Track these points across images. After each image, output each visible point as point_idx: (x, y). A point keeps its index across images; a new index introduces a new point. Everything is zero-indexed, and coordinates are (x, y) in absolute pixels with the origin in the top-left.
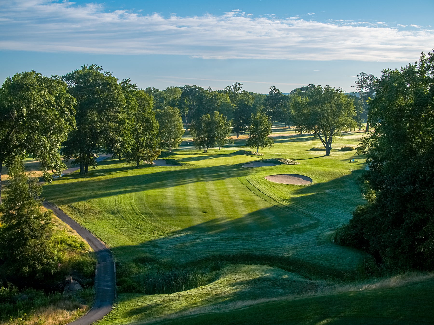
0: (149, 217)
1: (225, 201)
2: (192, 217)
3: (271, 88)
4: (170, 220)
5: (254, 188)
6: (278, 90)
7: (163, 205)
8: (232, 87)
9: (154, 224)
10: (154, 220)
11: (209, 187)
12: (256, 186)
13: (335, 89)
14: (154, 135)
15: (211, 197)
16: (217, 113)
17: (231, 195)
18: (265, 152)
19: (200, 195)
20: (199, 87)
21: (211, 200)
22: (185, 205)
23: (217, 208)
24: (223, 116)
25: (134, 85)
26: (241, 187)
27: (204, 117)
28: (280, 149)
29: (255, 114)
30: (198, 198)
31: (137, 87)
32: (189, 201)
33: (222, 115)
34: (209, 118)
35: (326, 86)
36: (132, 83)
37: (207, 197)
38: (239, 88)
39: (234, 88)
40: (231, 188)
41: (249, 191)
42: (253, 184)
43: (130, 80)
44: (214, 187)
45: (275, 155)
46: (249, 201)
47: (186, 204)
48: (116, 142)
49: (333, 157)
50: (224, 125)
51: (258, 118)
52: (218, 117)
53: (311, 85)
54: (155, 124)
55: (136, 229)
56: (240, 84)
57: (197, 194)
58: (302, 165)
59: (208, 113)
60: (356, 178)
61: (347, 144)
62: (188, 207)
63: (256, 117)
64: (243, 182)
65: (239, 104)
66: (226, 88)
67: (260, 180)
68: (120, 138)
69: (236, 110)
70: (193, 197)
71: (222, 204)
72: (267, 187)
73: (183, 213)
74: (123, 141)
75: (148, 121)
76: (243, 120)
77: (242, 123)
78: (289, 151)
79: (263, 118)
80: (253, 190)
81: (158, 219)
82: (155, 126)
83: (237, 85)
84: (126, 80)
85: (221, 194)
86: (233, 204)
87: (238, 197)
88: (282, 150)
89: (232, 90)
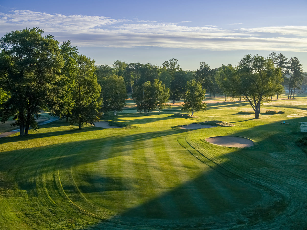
0: (70, 192)
1: (165, 168)
2: (124, 192)
3: (201, 63)
4: (97, 197)
5: (196, 152)
6: (207, 65)
7: (92, 175)
8: (169, 62)
9: (74, 203)
10: (75, 197)
11: (147, 151)
12: (197, 149)
13: (264, 58)
14: (96, 98)
15: (149, 164)
16: (157, 81)
17: (172, 161)
18: (199, 115)
19: (136, 161)
20: (142, 64)
21: (150, 168)
22: (118, 175)
23: (156, 179)
24: (162, 84)
25: (74, 47)
26: (183, 151)
27: (145, 84)
28: (212, 113)
29: (191, 82)
30: (135, 166)
31: (77, 49)
32: (123, 170)
33: (161, 82)
34: (149, 85)
35: (255, 56)
36: (72, 45)
37: (145, 163)
38: (175, 63)
39: (170, 63)
40: (172, 152)
41: (191, 156)
42: (194, 147)
43: (70, 42)
44: (153, 151)
45: (209, 118)
46: (193, 168)
47: (119, 173)
48: (55, 104)
49: (262, 119)
50: (163, 91)
51: (193, 84)
52: (158, 84)
53: (229, 65)
54: (97, 87)
55: (48, 212)
56: (176, 60)
57: (133, 160)
58: (237, 127)
59: (149, 81)
60: (295, 140)
61: (268, 108)
62: (121, 177)
63: (192, 84)
64: (184, 144)
65: (175, 76)
66: (164, 63)
67: (201, 142)
68: (59, 99)
69: (172, 81)
70: (129, 163)
71: (162, 173)
72: (210, 151)
73: (114, 185)
74: (62, 102)
75: (90, 84)
76: (178, 89)
77: (178, 92)
78: (220, 114)
79: (198, 85)
80: (196, 154)
81: (82, 195)
82: (96, 88)
83: (173, 60)
84: (66, 42)
85: (160, 160)
86: (175, 173)
87: (180, 163)
88: (214, 114)
89: (169, 64)
